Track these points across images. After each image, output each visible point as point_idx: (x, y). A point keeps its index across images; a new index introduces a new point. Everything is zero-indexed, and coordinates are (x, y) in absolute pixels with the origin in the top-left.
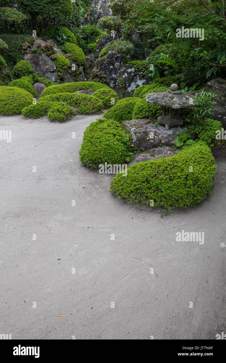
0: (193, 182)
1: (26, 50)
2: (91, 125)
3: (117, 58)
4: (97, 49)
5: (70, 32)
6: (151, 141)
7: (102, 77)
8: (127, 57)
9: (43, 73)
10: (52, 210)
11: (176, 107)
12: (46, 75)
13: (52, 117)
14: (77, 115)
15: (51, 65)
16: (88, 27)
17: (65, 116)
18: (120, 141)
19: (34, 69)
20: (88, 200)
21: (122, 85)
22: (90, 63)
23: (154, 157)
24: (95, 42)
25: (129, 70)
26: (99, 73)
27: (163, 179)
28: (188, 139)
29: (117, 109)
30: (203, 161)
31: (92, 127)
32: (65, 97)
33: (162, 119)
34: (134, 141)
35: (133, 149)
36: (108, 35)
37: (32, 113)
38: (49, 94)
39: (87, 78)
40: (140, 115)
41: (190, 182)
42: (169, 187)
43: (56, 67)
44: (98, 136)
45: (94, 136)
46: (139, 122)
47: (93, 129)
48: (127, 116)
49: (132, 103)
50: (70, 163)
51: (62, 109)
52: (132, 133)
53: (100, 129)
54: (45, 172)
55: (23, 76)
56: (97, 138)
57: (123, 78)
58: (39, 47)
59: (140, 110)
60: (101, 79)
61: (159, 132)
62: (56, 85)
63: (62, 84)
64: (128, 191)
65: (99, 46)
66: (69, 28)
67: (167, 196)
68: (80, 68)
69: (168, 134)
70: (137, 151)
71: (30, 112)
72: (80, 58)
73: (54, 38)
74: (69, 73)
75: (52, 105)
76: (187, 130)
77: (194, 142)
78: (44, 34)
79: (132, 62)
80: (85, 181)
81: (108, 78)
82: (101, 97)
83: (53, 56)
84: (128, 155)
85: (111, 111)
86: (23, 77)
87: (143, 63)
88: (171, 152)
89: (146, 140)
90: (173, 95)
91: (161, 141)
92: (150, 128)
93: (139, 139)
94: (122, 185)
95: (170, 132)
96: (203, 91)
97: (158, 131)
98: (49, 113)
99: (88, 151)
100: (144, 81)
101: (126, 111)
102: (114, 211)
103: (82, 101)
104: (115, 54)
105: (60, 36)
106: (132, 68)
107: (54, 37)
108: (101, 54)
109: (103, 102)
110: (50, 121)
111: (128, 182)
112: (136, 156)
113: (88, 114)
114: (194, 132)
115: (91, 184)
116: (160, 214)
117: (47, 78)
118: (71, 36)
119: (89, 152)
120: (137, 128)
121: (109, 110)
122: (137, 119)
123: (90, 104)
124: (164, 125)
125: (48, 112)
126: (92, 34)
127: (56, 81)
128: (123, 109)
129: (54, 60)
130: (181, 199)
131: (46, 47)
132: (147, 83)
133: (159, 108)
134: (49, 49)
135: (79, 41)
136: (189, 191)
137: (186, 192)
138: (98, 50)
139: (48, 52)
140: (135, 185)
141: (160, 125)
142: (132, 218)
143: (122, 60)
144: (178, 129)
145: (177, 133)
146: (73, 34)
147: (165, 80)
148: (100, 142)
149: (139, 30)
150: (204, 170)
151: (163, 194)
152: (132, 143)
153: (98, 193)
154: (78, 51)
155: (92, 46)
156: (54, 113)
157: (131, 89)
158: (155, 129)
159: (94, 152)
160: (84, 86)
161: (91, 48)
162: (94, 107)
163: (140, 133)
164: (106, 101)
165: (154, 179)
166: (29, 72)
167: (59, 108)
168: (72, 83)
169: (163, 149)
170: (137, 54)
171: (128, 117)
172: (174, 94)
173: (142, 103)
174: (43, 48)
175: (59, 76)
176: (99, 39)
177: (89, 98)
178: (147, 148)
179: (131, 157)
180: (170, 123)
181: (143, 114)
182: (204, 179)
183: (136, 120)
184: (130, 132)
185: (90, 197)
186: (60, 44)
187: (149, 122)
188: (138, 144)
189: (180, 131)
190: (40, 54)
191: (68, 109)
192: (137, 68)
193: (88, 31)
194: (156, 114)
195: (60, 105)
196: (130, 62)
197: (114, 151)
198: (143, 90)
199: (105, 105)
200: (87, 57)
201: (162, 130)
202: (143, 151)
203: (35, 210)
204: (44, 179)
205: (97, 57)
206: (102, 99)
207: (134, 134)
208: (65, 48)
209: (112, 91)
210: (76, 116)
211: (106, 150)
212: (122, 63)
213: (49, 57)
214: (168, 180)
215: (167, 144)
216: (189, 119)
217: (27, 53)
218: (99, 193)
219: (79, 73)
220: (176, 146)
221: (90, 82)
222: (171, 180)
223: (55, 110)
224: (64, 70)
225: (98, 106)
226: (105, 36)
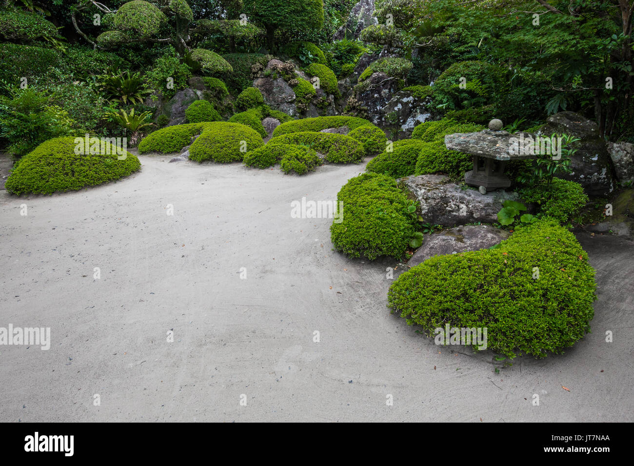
0: (558, 305)
1: (257, 73)
2: (351, 183)
3: (386, 83)
4: (355, 71)
5: (318, 49)
6: (454, 213)
7: (361, 110)
8: (402, 80)
9: (277, 105)
10: (284, 336)
11: (503, 157)
12: (281, 107)
13: (287, 167)
14: (324, 164)
15: (289, 93)
16: (343, 43)
17: (306, 167)
18: (401, 212)
19: (265, 98)
20: (347, 319)
21: (394, 121)
22: (344, 90)
23: (463, 242)
24: (353, 61)
25: (405, 100)
26: (357, 104)
27: (496, 294)
28: (522, 213)
29: (389, 157)
30: (571, 261)
31: (352, 185)
32: (308, 138)
33: (474, 176)
34: (423, 212)
35: (423, 227)
36: (372, 52)
37: (259, 161)
38: (285, 133)
39: (338, 111)
40: (430, 168)
41: (552, 303)
42: (511, 313)
43: (297, 96)
44: (364, 201)
45: (357, 202)
46: (430, 180)
47: (354, 189)
48: (405, 168)
49: (413, 149)
50: (315, 245)
51: (303, 155)
52: (420, 198)
53: (367, 190)
54: (274, 259)
55: (249, 108)
56: (361, 206)
57: (394, 110)
58: (274, 69)
59: (429, 159)
60: (360, 113)
61: (469, 198)
62: (295, 121)
63: (304, 120)
64: (426, 313)
65: (358, 67)
66: (317, 45)
67: (507, 331)
68: (330, 98)
69: (486, 202)
70: (429, 229)
71: (255, 158)
72: (331, 84)
73: (296, 58)
74: (314, 104)
75: (288, 149)
76: (518, 196)
77: (534, 219)
78: (282, 52)
79: (409, 88)
80: (341, 281)
81: (371, 112)
82: (361, 139)
83: (293, 81)
84: (414, 236)
85: (378, 160)
86: (249, 110)
87: (426, 89)
88: (495, 236)
89: (446, 212)
90: (494, 138)
91: (473, 214)
92: (451, 190)
93: (432, 210)
94: (413, 299)
95: (489, 199)
96: (540, 132)
97: (466, 197)
98: (282, 162)
99: (347, 227)
100: (428, 115)
101: (404, 160)
102: (398, 347)
103: (333, 144)
104: (382, 78)
105: (304, 55)
106: (409, 97)
107: (295, 56)
108: (362, 78)
109: (364, 146)
110: (283, 173)
111: (425, 293)
112: (429, 239)
113: (341, 163)
114: (532, 200)
115: (351, 286)
116: (491, 365)
117: (282, 110)
118: (320, 54)
119: (349, 229)
120: (428, 190)
121: (376, 158)
122: (424, 174)
123: (344, 148)
124: (476, 188)
125: (282, 159)
126: (349, 51)
127: (294, 116)
128: (398, 157)
129: (293, 86)
130: (537, 338)
131: (284, 69)
132: (433, 118)
133: (463, 158)
134: (287, 73)
135: (330, 61)
136: (551, 322)
137: (546, 325)
138: (356, 73)
139: (287, 76)
140: (441, 303)
141: (468, 186)
142: (435, 368)
143: (393, 85)
144: (501, 194)
145: (501, 201)
146: (322, 52)
147: (464, 113)
148: (368, 213)
149: (420, 43)
150: (577, 280)
151: (500, 325)
152: (421, 215)
153: (364, 306)
154: (329, 73)
155: (348, 67)
156: (291, 162)
157: (407, 127)
158: (460, 192)
159: (357, 230)
160: (335, 122)
161: (347, 70)
162: (351, 153)
163: (434, 199)
164: (369, 145)
165: (478, 293)
166: (258, 103)
167: (298, 153)
168: (318, 118)
169: (477, 229)
170: (414, 77)
171: (407, 170)
172: (497, 136)
173: (433, 148)
174: (280, 71)
175: (299, 108)
176: (358, 58)
177: (343, 140)
178: (446, 225)
179: (419, 240)
180: (489, 184)
181: (435, 167)
182: (580, 299)
183: (423, 176)
184: (415, 197)
185: (350, 314)
186: (303, 65)
187: (450, 182)
188: (431, 218)
189: (506, 197)
190: (275, 79)
191: (311, 155)
192: (418, 97)
193: (343, 48)
194: (458, 166)
195: (300, 149)
196: (406, 88)
197: (392, 229)
198: (429, 128)
199: (367, 150)
200: (339, 82)
201: (473, 196)
202: (439, 230)
203: (254, 332)
204: (272, 271)
205: (356, 82)
206: (362, 141)
207: (423, 200)
208: (310, 70)
209: (378, 130)
210: (322, 166)
211: (377, 228)
212: (392, 90)
213: (287, 82)
214: (508, 297)
215: (484, 220)
216: (522, 178)
217: (257, 78)
218: (367, 307)
219: (328, 104)
220: (500, 224)
221: (345, 117)
222: (513, 298)
223: (292, 157)
224: (307, 100)
225: (357, 152)
226: (368, 53)
